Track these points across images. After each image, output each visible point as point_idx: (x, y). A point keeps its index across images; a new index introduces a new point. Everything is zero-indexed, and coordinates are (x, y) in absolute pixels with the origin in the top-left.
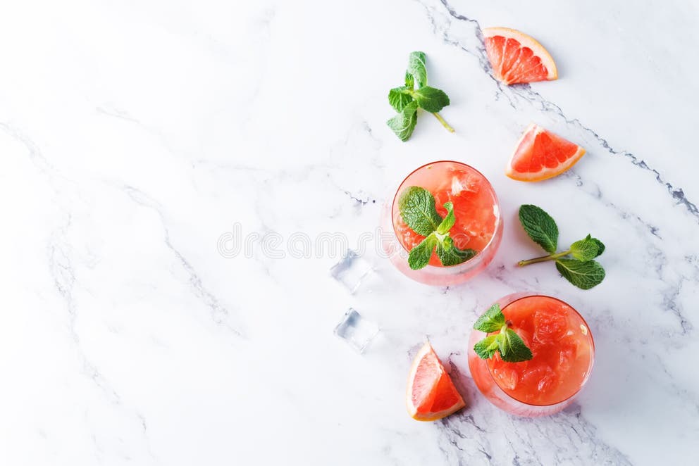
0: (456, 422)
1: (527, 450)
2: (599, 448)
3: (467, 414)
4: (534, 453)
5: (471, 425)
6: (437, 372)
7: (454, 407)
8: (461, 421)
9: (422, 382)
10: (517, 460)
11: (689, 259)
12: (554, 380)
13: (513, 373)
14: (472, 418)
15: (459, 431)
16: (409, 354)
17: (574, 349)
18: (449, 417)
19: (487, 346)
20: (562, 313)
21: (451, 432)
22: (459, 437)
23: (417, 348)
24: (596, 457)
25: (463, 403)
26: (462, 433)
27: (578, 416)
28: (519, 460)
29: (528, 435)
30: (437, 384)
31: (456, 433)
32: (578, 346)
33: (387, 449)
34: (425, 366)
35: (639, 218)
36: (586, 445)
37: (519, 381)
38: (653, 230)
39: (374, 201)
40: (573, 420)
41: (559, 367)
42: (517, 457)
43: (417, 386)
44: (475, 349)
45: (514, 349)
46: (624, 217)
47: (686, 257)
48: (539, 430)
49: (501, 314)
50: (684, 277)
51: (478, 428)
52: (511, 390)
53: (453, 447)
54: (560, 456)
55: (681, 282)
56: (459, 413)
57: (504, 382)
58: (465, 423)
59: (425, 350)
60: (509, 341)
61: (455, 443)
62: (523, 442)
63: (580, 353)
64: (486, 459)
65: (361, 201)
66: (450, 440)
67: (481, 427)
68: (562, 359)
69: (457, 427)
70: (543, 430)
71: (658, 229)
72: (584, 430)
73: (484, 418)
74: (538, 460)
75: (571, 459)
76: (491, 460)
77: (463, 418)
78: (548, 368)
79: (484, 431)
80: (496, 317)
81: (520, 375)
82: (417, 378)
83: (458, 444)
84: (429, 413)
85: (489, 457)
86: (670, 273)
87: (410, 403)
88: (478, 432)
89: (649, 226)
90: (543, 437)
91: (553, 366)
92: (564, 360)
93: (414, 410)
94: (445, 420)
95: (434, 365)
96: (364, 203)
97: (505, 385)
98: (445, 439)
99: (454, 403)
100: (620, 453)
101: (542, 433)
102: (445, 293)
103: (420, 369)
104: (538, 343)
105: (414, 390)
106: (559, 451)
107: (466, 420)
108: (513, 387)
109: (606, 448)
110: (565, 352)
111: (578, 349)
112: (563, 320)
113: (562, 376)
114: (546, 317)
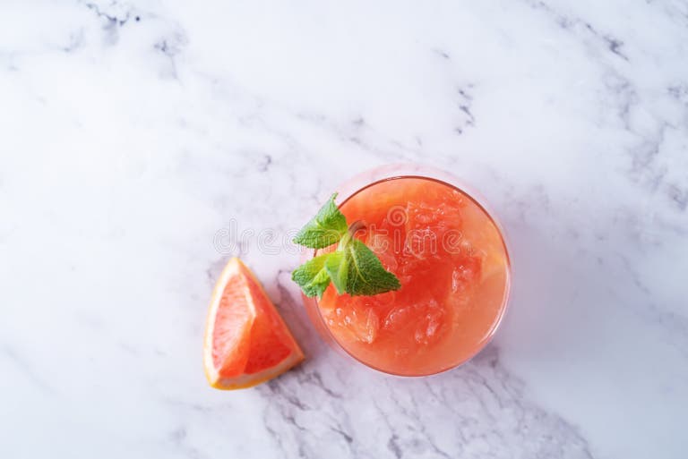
0: (292, 385)
1: (412, 424)
2: (529, 417)
3: (309, 370)
4: (423, 429)
5: (317, 388)
6: (248, 310)
7: (287, 362)
8: (301, 382)
9: (227, 325)
10: (396, 441)
11: (674, 92)
12: (442, 321)
13: (371, 313)
14: (317, 376)
15: (297, 399)
16: (210, 276)
17: (477, 266)
18: (279, 377)
19: (314, 275)
20: (453, 203)
21: (283, 401)
22: (297, 409)
23: (222, 264)
24: (526, 431)
25: (300, 354)
26: (302, 402)
27: (493, 364)
28: (398, 442)
29: (413, 400)
30: (249, 329)
31: (291, 401)
32: (484, 259)
33: (179, 435)
34: (230, 297)
35: (589, 26)
36: (507, 411)
37: (382, 325)
38: (614, 46)
39: (138, 19)
40: (486, 372)
41: (451, 299)
42: (395, 437)
43: (219, 333)
44: (293, 279)
45: (365, 276)
46: (564, 25)
47: (671, 89)
48: (430, 390)
49: (338, 215)
50: (667, 124)
51: (329, 392)
52: (366, 343)
53: (288, 427)
54: (466, 431)
55: (661, 132)
56: (296, 368)
57: (353, 330)
58: (306, 384)
59: (232, 269)
60: (356, 262)
61: (292, 419)
62: (404, 412)
63: (487, 271)
64: (344, 442)
65: (115, 20)
66: (283, 413)
67: (333, 390)
68: (455, 283)
69: (295, 392)
70: (437, 389)
71: (622, 43)
72: (504, 387)
73: (338, 375)
74: (429, 439)
75: (484, 436)
76: (353, 444)
77: (303, 377)
78: (432, 301)
79: (338, 396)
80: (328, 221)
81: (382, 316)
82: (221, 318)
83: (297, 421)
84: (242, 376)
85: (349, 439)
86: (643, 118)
87: (209, 361)
88: (330, 399)
89: (606, 38)
90: (437, 403)
91: (441, 297)
92: (459, 286)
93: (214, 374)
94: (273, 383)
95: (244, 297)
96: (122, 23)
97: (357, 336)
98: (274, 413)
99: (283, 357)
100: (565, 423)
101: (434, 395)
102: (266, 169)
103: (225, 303)
104: (413, 258)
105: (215, 339)
106: (465, 423)
107: (309, 379)
108: (370, 339)
109: (541, 415)
110: (461, 271)
111: (483, 265)
112: (456, 216)
113: (457, 316)
114: (425, 212)
